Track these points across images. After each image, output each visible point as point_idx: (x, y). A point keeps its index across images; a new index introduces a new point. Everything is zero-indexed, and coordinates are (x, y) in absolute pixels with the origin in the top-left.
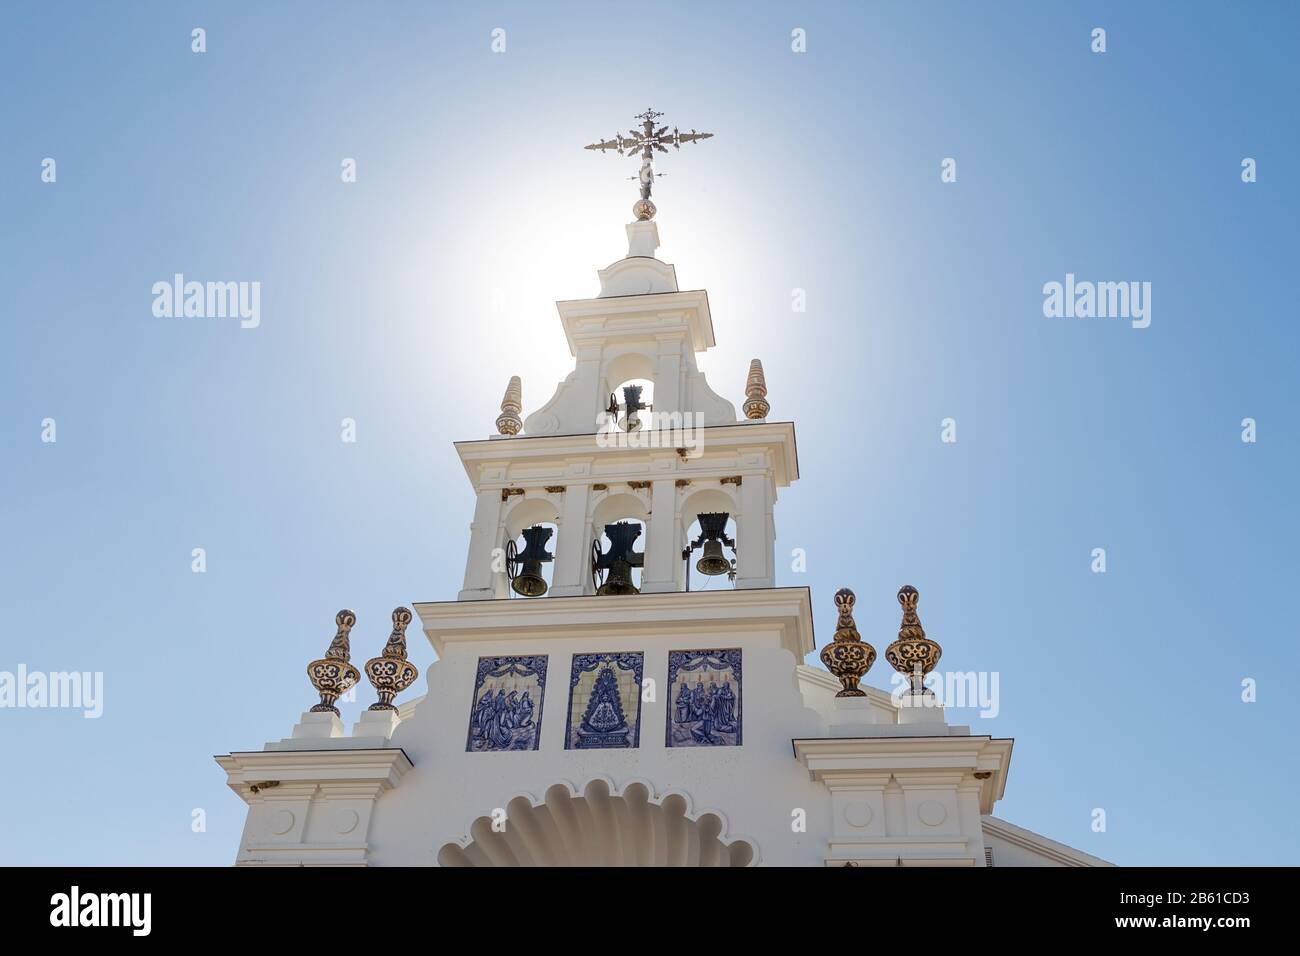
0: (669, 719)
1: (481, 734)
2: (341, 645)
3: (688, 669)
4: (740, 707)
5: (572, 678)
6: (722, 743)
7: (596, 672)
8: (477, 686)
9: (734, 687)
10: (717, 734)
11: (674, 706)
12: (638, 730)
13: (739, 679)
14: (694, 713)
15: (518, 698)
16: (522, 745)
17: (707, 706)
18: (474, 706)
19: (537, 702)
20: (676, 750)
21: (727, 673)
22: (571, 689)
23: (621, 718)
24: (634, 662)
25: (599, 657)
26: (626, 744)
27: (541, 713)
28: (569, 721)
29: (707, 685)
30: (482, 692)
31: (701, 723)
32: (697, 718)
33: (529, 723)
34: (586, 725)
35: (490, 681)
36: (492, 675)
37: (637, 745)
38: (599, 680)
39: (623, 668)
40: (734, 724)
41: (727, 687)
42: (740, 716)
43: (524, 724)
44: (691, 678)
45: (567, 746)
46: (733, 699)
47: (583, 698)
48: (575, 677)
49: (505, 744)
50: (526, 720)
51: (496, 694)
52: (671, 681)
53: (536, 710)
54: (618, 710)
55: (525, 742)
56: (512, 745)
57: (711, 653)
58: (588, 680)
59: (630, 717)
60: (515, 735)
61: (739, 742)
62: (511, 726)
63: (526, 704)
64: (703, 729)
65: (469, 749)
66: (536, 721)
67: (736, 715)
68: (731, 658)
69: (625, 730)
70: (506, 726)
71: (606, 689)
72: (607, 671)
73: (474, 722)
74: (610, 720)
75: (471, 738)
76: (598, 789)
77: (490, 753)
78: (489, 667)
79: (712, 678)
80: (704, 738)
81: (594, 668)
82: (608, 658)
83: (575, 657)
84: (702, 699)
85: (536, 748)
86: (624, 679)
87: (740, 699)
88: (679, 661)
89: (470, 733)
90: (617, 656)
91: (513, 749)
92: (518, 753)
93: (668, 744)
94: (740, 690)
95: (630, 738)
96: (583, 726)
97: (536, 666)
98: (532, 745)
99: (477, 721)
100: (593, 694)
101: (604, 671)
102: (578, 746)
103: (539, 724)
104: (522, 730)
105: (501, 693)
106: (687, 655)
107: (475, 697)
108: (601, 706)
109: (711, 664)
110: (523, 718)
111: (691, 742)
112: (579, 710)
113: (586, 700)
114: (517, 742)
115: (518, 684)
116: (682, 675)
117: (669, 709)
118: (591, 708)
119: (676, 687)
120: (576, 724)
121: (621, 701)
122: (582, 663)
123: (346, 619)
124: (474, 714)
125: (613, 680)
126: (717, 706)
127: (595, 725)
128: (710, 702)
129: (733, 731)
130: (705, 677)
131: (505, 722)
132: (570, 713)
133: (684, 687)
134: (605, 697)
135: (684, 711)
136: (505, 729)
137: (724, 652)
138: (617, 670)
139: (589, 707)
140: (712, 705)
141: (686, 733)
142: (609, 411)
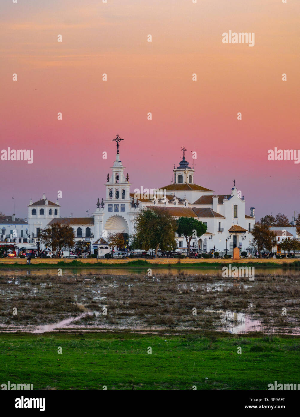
2: (98, 202)
12: (119, 210)
21: (124, 206)
27: (112, 209)
35: (109, 206)
47: (115, 208)
52: (121, 207)
54: (117, 209)
58: (115, 206)
65: (108, 212)
67: (125, 209)
71: (117, 207)
76: (117, 215)
80: (123, 211)
82: (117, 204)
86: (118, 206)
88: (121, 205)
89: (108, 210)
93: (121, 211)
97: (112, 205)
98: (112, 211)
102: (115, 211)
106: (122, 204)
107: (108, 208)
115: (111, 207)
117: (121, 209)
122: (115, 205)
123: (98, 199)
129: (125, 211)
137: (124, 204)
142: (116, 178)
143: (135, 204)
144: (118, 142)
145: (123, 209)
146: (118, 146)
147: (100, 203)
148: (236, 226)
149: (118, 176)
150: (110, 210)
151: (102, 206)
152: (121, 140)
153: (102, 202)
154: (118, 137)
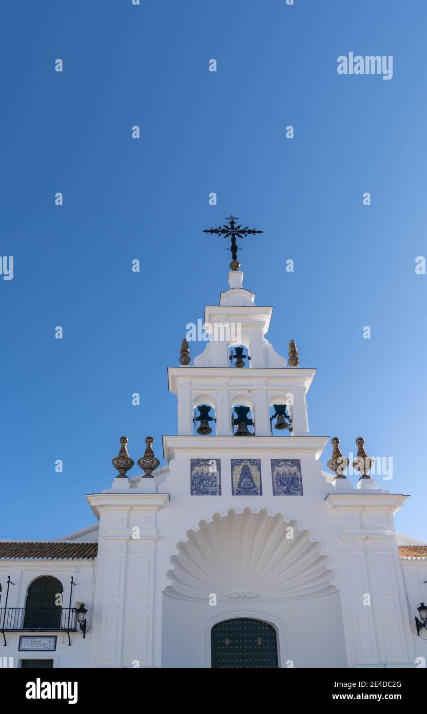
0: (273, 485)
1: (196, 489)
2: (125, 451)
3: (279, 466)
4: (301, 482)
5: (232, 468)
6: (295, 494)
7: (241, 466)
8: (192, 470)
9: (298, 474)
10: (293, 491)
11: (275, 481)
12: (261, 489)
13: (300, 471)
14: (283, 483)
15: (210, 475)
16: (214, 493)
17: (288, 481)
18: (191, 478)
19: (218, 477)
20: (277, 497)
21: (294, 469)
22: (232, 472)
23: (254, 484)
24: (257, 463)
25: (242, 460)
26: (257, 494)
27: (220, 481)
28: (232, 484)
29: (287, 473)
30: (194, 472)
31: (286, 487)
32: (285, 485)
33: (216, 485)
34: (239, 486)
35: (197, 468)
36: (197, 466)
37: (261, 494)
38: (243, 469)
39: (252, 465)
40: (299, 487)
41: (295, 474)
42: (302, 485)
43: (214, 485)
44: (281, 470)
45: (233, 494)
46: (298, 478)
48: (232, 467)
49: (207, 493)
50: (214, 484)
51: (200, 473)
52: (273, 471)
53: (218, 480)
54: (252, 481)
55: (215, 492)
56: (210, 494)
57: (288, 460)
58: (238, 469)
59: (258, 484)
60: (211, 489)
61: (302, 494)
62: (208, 486)
63: (213, 478)
64: (287, 489)
65: (192, 494)
66: (219, 484)
67: (300, 484)
68: (296, 463)
69: (256, 489)
70: (206, 486)
71: (246, 473)
72: (247, 466)
73: (192, 484)
74: (249, 485)
75: (192, 491)
76: (247, 511)
77: (200, 496)
78: (195, 463)
79: (289, 470)
80: (288, 492)
81: (240, 465)
82: (245, 461)
83: (232, 460)
84: (286, 478)
85: (220, 494)
86: (253, 470)
87: (301, 478)
88: (275, 463)
89: (191, 489)
90: (250, 460)
91: (211, 495)
92: (212, 496)
93: (274, 495)
94: (301, 475)
95: (258, 492)
96: (238, 487)
97: (215, 463)
98: (218, 493)
99: (193, 484)
100: (241, 474)
101: (245, 466)
102: (237, 494)
103: (220, 485)
104: (213, 488)
105: (202, 473)
106: (278, 461)
107: (191, 474)
108: (245, 479)
109: (288, 465)
110: (213, 483)
111: (283, 494)
112: (236, 480)
113: (238, 477)
114: (212, 492)
115: (209, 469)
116: (277, 469)
117: (273, 482)
118: (241, 480)
119: (275, 473)
120: (236, 486)
121: (253, 478)
122: (235, 463)
123: (122, 440)
124: (192, 482)
125: (249, 470)
126: (292, 481)
127: (243, 486)
128: (289, 479)
129: (299, 490)
130: (286, 470)
131: (206, 484)
132: (232, 482)
133: (278, 473)
134: (246, 476)
135: (279, 482)
136: (206, 487)
137: (293, 461)
138: (250, 466)
139: (240, 480)
140: (290, 480)
141: (280, 490)
142: (231, 356)
144: (234, 239)
145: (289, 485)
150: (203, 485)
151: (150, 469)
152: (245, 232)
153: (149, 453)
154: (232, 223)
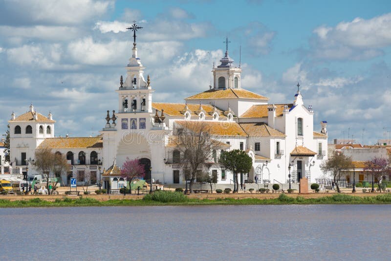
2: (108, 115)
9: (145, 122)
12: (137, 127)
19: (128, 124)
23: (135, 126)
24: (136, 119)
37: (137, 129)
42: (146, 126)
44: (142, 121)
48: (131, 121)
57: (143, 118)
61: (145, 129)
63: (126, 124)
65: (122, 129)
68: (145, 119)
71: (134, 122)
77: (124, 130)
78: (123, 120)
80: (143, 128)
85: (128, 129)
87: (146, 124)
88: (140, 119)
89: (122, 127)
90: (134, 119)
92: (126, 130)
93: (139, 129)
97: (127, 120)
102: (132, 129)
103: (128, 126)
107: (122, 123)
110: (126, 126)
111: (141, 128)
114: (126, 128)
115: (125, 122)
116: (140, 121)
117: (139, 125)
120: (131, 126)
121: (135, 124)
122: (131, 119)
123: (108, 111)
127: (133, 127)
128: (143, 124)
135: (141, 125)
139: (132, 124)
142: (133, 82)
143: (160, 119)
144: (135, 32)
145: (143, 126)
146: (135, 36)
147: (111, 116)
148: (301, 147)
149: (135, 79)
150: (124, 126)
151: (114, 121)
152: (138, 28)
153: (114, 115)
154: (134, 25)
